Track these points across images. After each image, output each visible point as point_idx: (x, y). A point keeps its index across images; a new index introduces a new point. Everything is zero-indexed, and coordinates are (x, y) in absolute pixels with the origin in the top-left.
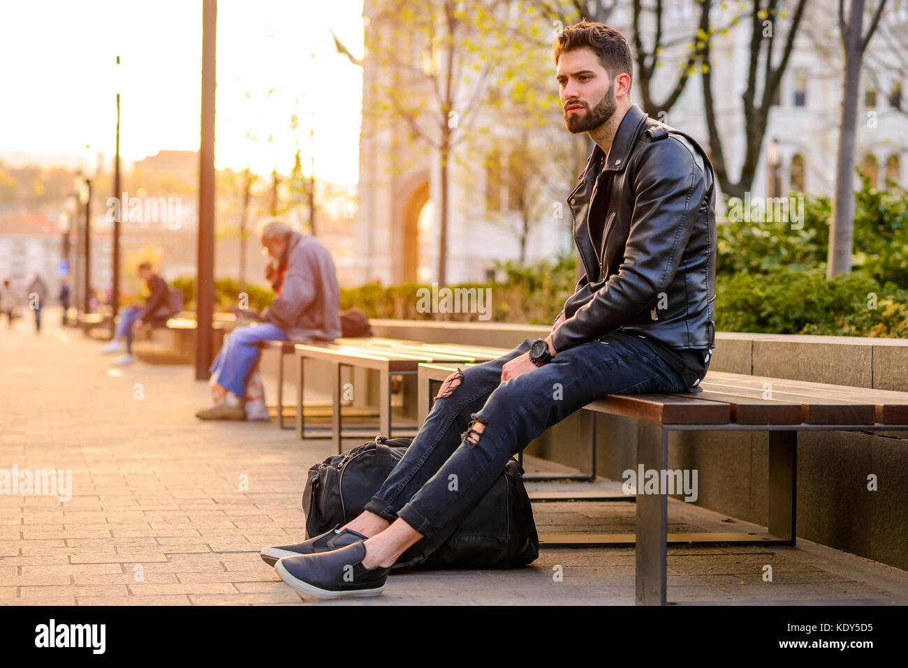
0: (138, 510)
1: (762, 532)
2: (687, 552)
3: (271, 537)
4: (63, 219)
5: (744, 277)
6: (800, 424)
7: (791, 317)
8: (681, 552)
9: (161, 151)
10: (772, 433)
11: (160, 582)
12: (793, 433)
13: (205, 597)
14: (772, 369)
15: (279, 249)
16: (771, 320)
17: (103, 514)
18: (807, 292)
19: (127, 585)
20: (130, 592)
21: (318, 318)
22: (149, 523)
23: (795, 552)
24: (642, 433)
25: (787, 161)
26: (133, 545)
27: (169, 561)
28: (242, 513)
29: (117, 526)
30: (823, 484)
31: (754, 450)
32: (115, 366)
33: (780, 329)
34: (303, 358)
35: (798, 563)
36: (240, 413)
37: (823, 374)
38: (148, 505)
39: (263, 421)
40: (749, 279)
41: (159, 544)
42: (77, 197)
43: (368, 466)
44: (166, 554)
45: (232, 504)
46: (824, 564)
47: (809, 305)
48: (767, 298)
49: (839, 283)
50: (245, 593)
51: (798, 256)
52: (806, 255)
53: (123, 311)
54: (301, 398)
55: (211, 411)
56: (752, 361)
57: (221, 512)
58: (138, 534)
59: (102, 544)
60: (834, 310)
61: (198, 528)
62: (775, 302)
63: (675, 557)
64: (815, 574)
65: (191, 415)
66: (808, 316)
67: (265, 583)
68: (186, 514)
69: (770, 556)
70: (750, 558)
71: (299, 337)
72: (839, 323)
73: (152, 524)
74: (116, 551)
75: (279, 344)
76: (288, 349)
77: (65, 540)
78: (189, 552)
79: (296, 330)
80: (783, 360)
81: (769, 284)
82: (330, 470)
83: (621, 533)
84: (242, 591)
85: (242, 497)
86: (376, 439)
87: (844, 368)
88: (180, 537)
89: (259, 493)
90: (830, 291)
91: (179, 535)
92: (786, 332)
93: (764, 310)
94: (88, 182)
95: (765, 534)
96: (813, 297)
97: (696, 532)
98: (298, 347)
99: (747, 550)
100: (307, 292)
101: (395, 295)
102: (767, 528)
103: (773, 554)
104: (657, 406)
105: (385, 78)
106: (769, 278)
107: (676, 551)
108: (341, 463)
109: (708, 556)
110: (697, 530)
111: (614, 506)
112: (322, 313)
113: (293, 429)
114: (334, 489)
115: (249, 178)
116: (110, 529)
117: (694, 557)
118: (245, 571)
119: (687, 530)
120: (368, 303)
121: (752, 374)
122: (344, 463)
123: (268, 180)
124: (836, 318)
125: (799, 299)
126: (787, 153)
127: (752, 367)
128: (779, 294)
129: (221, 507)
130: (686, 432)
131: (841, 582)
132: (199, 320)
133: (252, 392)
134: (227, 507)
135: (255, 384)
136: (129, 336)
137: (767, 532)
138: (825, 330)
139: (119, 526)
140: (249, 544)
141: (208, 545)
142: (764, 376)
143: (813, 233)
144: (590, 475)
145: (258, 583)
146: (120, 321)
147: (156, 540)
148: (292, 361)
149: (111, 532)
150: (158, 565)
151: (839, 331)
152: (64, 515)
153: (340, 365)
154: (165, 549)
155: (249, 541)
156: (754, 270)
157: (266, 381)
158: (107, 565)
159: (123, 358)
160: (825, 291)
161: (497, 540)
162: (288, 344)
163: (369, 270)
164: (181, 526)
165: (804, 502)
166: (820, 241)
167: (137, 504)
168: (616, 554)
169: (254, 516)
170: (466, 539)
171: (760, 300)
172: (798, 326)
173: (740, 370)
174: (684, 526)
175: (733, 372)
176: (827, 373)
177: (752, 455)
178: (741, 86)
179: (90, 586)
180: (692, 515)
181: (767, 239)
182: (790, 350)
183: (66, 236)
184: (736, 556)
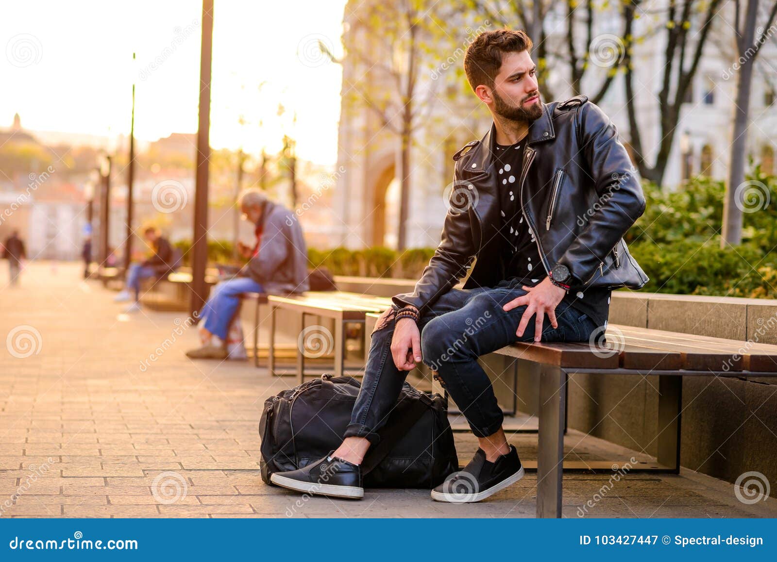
0: (125, 433)
1: (651, 461)
2: (586, 477)
3: (235, 457)
4: (89, 189)
5: (648, 245)
6: (678, 370)
7: (686, 280)
8: (581, 477)
9: (173, 134)
10: (662, 377)
11: (136, 494)
12: (679, 378)
13: (171, 507)
14: (664, 323)
15: (256, 215)
16: (668, 282)
17: (95, 436)
18: (699, 259)
19: (107, 496)
20: (109, 502)
21: (289, 274)
22: (133, 444)
23: (677, 480)
24: (544, 375)
25: (698, 150)
26: (117, 462)
27: (145, 476)
28: (213, 437)
29: (105, 446)
30: (703, 422)
31: (648, 391)
32: (124, 312)
33: (676, 289)
34: (275, 307)
35: (680, 489)
36: (222, 354)
37: (706, 328)
38: (135, 428)
39: (242, 360)
40: (652, 247)
41: (139, 461)
42: (99, 170)
43: (314, 399)
44: (144, 471)
45: (205, 429)
46: (702, 490)
47: (701, 270)
48: (666, 264)
49: (727, 252)
50: (206, 505)
51: (699, 229)
52: (705, 228)
53: (134, 266)
54: (272, 341)
55: (199, 351)
56: (647, 316)
57: (196, 436)
58: (123, 453)
59: (91, 461)
60: (722, 275)
61: (174, 449)
62: (672, 267)
63: (577, 482)
64: (693, 498)
65: (182, 353)
66: (700, 279)
67: (224, 497)
68: (165, 437)
69: (657, 482)
70: (640, 483)
71: (274, 290)
72: (726, 286)
73: (135, 445)
74: (102, 467)
75: (255, 295)
76: (263, 300)
77: (60, 457)
78: (164, 469)
79: (270, 284)
80: (672, 315)
81: (670, 251)
82: (282, 401)
83: (532, 460)
84: (204, 503)
85: (215, 424)
86: (322, 376)
87: (723, 323)
88: (157, 456)
89: (229, 421)
90: (718, 258)
91: (157, 454)
92: (681, 292)
93: (663, 273)
94: (109, 158)
95: (655, 463)
96: (705, 263)
97: (597, 460)
98: (272, 298)
99: (638, 477)
100: (280, 252)
101: (359, 258)
102: (656, 458)
103: (659, 480)
104: (557, 352)
105: (360, 76)
106: (670, 247)
107: (577, 476)
108: (292, 396)
109: (604, 482)
110: (597, 459)
111: (529, 437)
112: (293, 271)
113: (265, 367)
114: (285, 418)
115: (243, 157)
116: (100, 448)
117: (591, 482)
118: (208, 486)
119: (589, 459)
120: (337, 263)
121: (647, 327)
122: (294, 396)
123: (258, 160)
124: (724, 281)
125: (693, 265)
126: (698, 144)
127: (647, 321)
128: (676, 260)
129: (195, 431)
130: (592, 374)
131: (715, 506)
132: (194, 275)
133: (233, 336)
134: (201, 431)
135: (236, 330)
136: (137, 287)
137: (656, 461)
138: (713, 291)
139: (108, 446)
140: (216, 463)
141: (180, 464)
142: (657, 329)
143: (711, 210)
144: (512, 411)
145: (218, 497)
146: (131, 274)
147: (137, 459)
148: (266, 311)
149: (100, 451)
150: (136, 479)
151: (725, 292)
152: (63, 436)
153: (304, 314)
154: (143, 467)
155: (216, 461)
156: (658, 240)
157: (245, 326)
158: (92, 479)
159: (132, 305)
160: (715, 259)
161: (424, 464)
162: (263, 295)
163: (344, 236)
164: (160, 447)
165: (688, 437)
166: (716, 217)
167: (126, 428)
168: (526, 478)
169: (223, 439)
170: (397, 462)
171: (660, 266)
172: (691, 288)
173: (637, 324)
174: (586, 455)
175: (631, 326)
176: (709, 327)
177: (645, 396)
178: (657, 86)
179: (76, 496)
180: (594, 446)
181: (672, 215)
182: (678, 307)
183: (91, 203)
184: (628, 481)
